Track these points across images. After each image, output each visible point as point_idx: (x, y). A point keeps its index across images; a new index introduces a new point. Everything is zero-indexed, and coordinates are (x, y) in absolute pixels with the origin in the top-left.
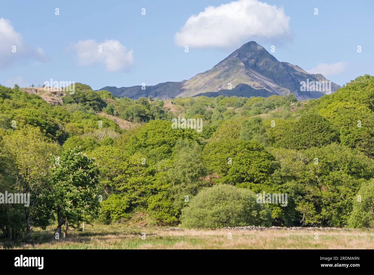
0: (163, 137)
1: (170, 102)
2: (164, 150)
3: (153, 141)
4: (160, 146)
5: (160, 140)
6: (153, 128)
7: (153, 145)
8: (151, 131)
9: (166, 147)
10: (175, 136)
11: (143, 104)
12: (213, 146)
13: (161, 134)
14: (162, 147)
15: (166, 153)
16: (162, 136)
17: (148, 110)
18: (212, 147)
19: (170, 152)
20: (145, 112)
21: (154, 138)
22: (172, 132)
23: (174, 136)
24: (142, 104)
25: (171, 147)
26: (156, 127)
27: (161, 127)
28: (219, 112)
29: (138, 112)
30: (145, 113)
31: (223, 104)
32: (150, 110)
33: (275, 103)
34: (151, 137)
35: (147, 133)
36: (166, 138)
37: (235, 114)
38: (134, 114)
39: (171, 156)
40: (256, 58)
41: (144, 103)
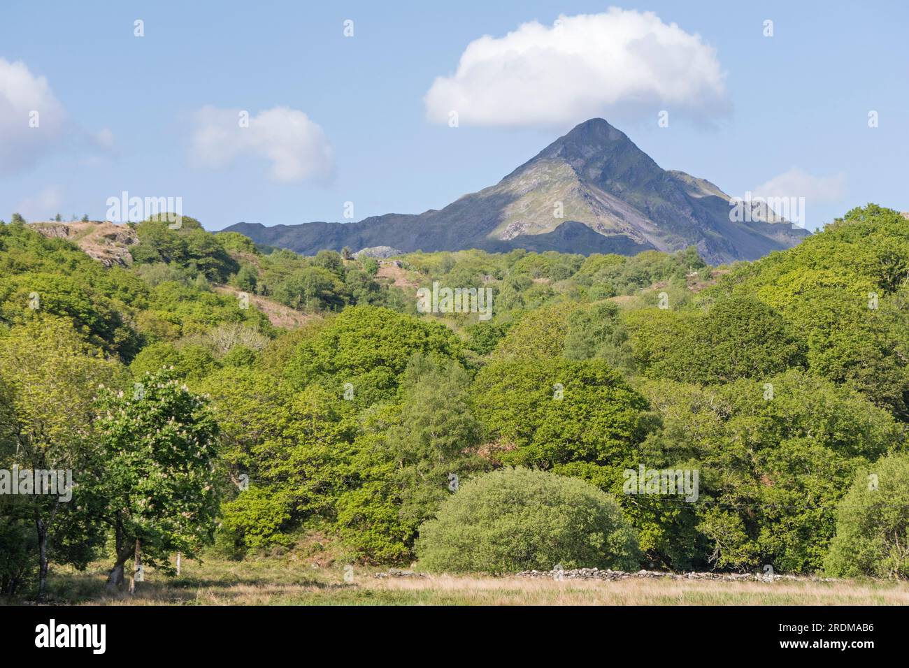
0: (377, 347)
1: (395, 263)
2: (379, 379)
3: (352, 359)
4: (368, 371)
5: (368, 355)
6: (353, 326)
7: (352, 367)
8: (347, 334)
9: (384, 374)
10: (406, 347)
11: (328, 266)
12: (499, 372)
13: (373, 340)
14: (373, 372)
15: (382, 388)
16: (373, 346)
17: (341, 283)
18: (497, 375)
19: (392, 384)
20: (333, 286)
21: (354, 350)
22: (398, 336)
23: (402, 347)
24: (325, 266)
25: (397, 372)
26: (360, 323)
27: (372, 324)
28: (514, 290)
29: (315, 286)
30: (334, 290)
31: (524, 269)
32: (344, 282)
33: (651, 270)
34: (347, 347)
35: (336, 338)
36: (384, 352)
37: (552, 295)
38: (307, 292)
39: (395, 394)
40: (605, 159)
41: (332, 265)
